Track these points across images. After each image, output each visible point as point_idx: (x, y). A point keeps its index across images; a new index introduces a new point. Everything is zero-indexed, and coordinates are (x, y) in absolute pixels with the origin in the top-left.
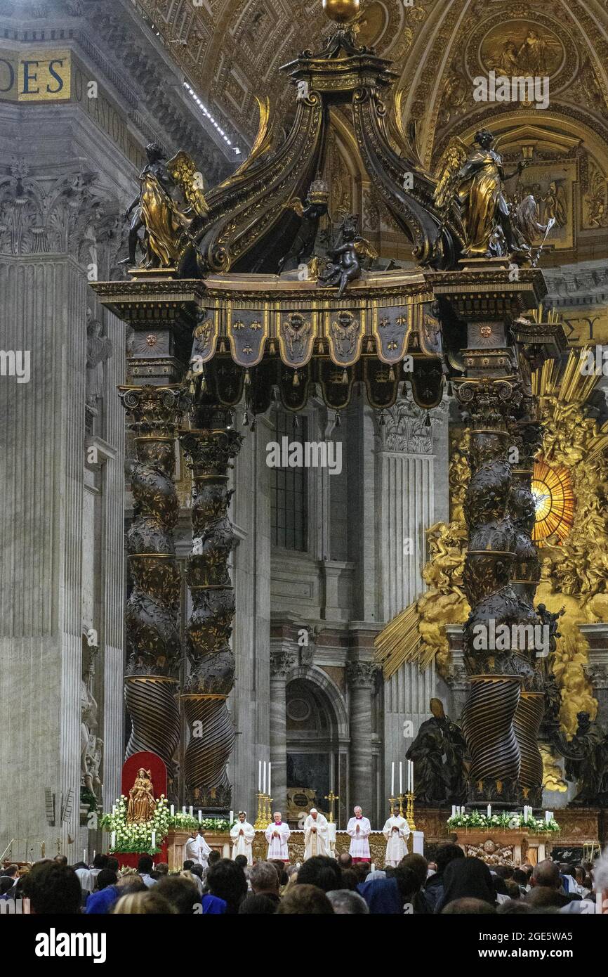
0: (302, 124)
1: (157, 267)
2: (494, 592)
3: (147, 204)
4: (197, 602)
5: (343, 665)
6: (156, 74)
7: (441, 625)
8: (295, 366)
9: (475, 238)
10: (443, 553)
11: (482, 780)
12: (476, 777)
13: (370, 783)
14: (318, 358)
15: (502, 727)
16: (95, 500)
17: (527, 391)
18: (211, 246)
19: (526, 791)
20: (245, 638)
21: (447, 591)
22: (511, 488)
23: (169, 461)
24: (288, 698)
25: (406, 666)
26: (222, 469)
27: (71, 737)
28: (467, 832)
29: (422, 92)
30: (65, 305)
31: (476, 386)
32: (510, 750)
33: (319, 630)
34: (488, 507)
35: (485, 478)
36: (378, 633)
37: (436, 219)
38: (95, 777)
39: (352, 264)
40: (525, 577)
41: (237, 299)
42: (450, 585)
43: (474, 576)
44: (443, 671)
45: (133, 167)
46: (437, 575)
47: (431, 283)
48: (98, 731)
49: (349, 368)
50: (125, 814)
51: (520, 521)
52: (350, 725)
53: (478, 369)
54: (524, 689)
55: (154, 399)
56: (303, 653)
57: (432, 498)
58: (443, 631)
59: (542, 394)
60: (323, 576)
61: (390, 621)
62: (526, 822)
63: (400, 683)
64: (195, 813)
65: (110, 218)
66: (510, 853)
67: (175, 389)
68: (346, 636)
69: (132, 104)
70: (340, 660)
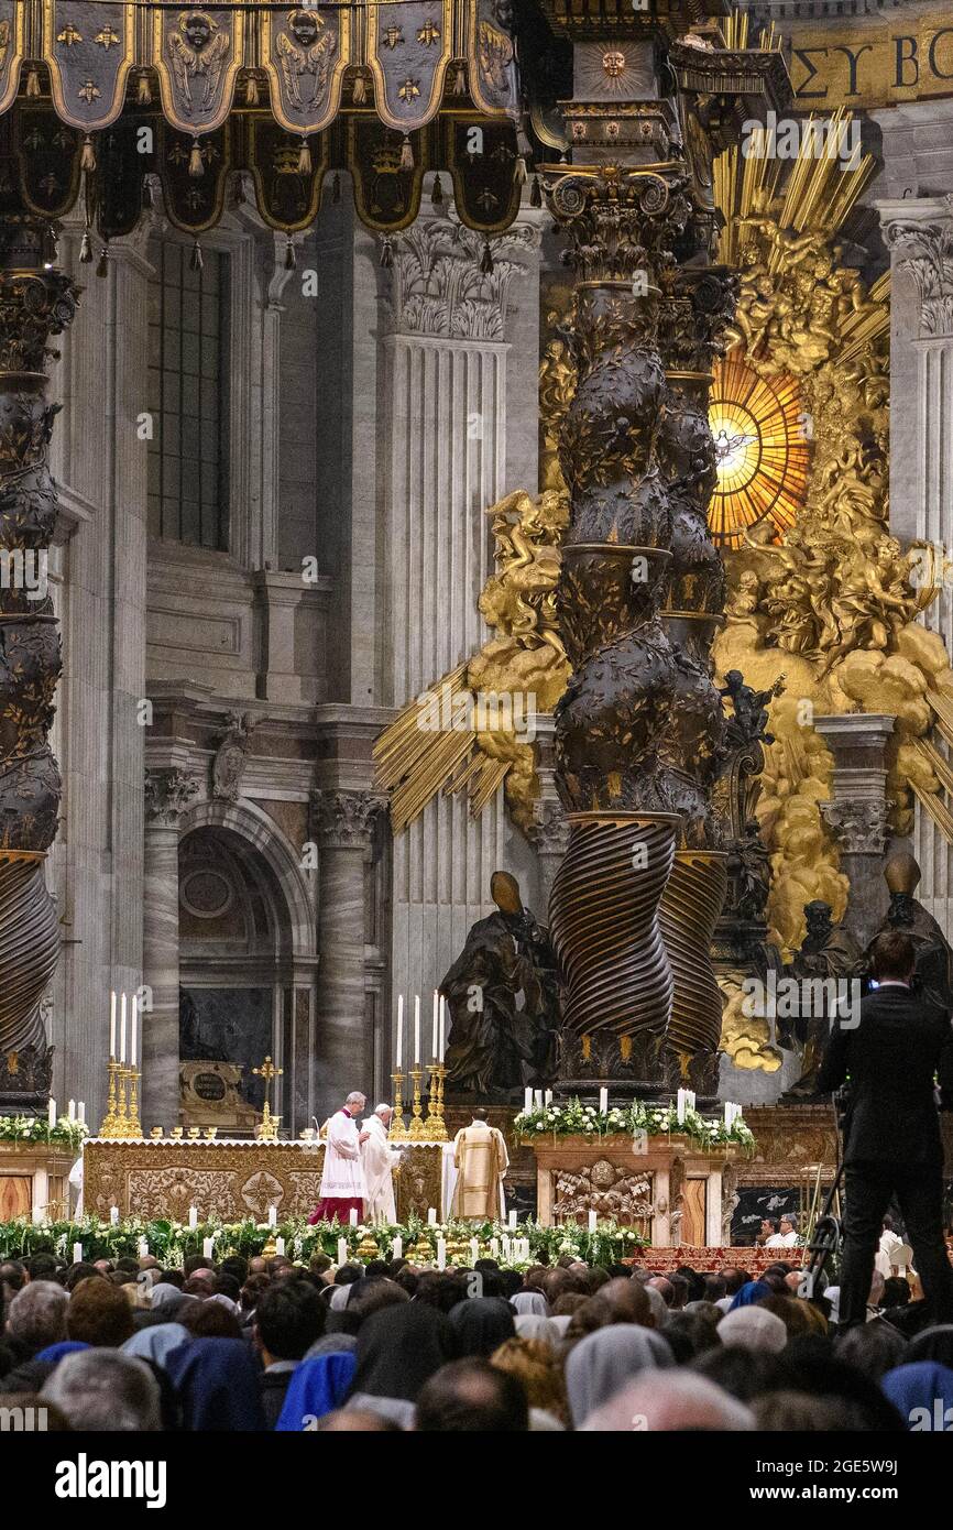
2: (622, 635)
5: (305, 798)
8: (194, 130)
10: (525, 558)
11: (590, 1034)
12: (579, 1026)
13: (359, 1051)
14: (246, 116)
15: (634, 922)
17: (705, 201)
19: (684, 1060)
20: (89, 740)
21: (532, 640)
22: (664, 409)
24: (183, 869)
25: (442, 802)
26: (35, 357)
28: (556, 1144)
31: (590, 183)
32: (650, 972)
33: (252, 721)
34: (613, 450)
35: (606, 386)
36: (380, 730)
40: (693, 604)
42: (539, 629)
43: (581, 599)
44: (521, 814)
46: (511, 605)
49: (314, 139)
51: (684, 484)
52: (319, 926)
53: (593, 145)
54: (684, 845)
56: (217, 771)
57: (503, 438)
59: (744, 213)
60: (261, 604)
61: (407, 704)
62: (681, 1122)
63: (428, 836)
66: (645, 1186)
68: (311, 736)
70: (298, 788)
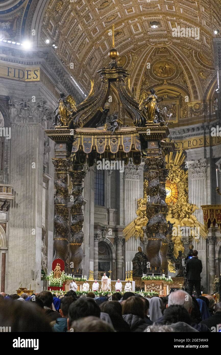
0: (103, 87)
1: (63, 126)
2: (155, 215)
3: (60, 109)
4: (73, 218)
5: (114, 237)
6: (63, 74)
7: (141, 226)
8: (100, 153)
9: (150, 118)
10: (142, 207)
11: (151, 267)
13: (121, 270)
14: (107, 151)
15: (157, 252)
16: (46, 190)
17: (164, 161)
18: (78, 120)
19: (163, 270)
20: (87, 230)
21: (143, 217)
22: (159, 187)
23: (66, 179)
24: (99, 246)
25: (132, 238)
26: (80, 182)
27: (39, 256)
28: (147, 281)
29: (137, 80)
30: (38, 137)
31: (150, 159)
32: (159, 259)
34: (153, 192)
35: (152, 184)
36: (124, 229)
37: (139, 113)
38: (45, 267)
39: (116, 125)
40: (164, 212)
41: (84, 135)
43: (149, 211)
44: (142, 239)
45: (57, 99)
46: (140, 213)
47: (138, 131)
48: (46, 254)
49: (115, 154)
50: (53, 276)
51: (162, 196)
52: (116, 254)
53: (150, 154)
54: (163, 242)
55: (62, 162)
56: (103, 234)
57: (139, 191)
58: (142, 228)
59: (169, 163)
60: (109, 213)
61: (127, 225)
62: (163, 278)
63: (130, 242)
64: (72, 276)
65: (50, 114)
66: (159, 287)
67: (67, 159)
68: (115, 229)
69: (57, 82)
70: (113, 236)
